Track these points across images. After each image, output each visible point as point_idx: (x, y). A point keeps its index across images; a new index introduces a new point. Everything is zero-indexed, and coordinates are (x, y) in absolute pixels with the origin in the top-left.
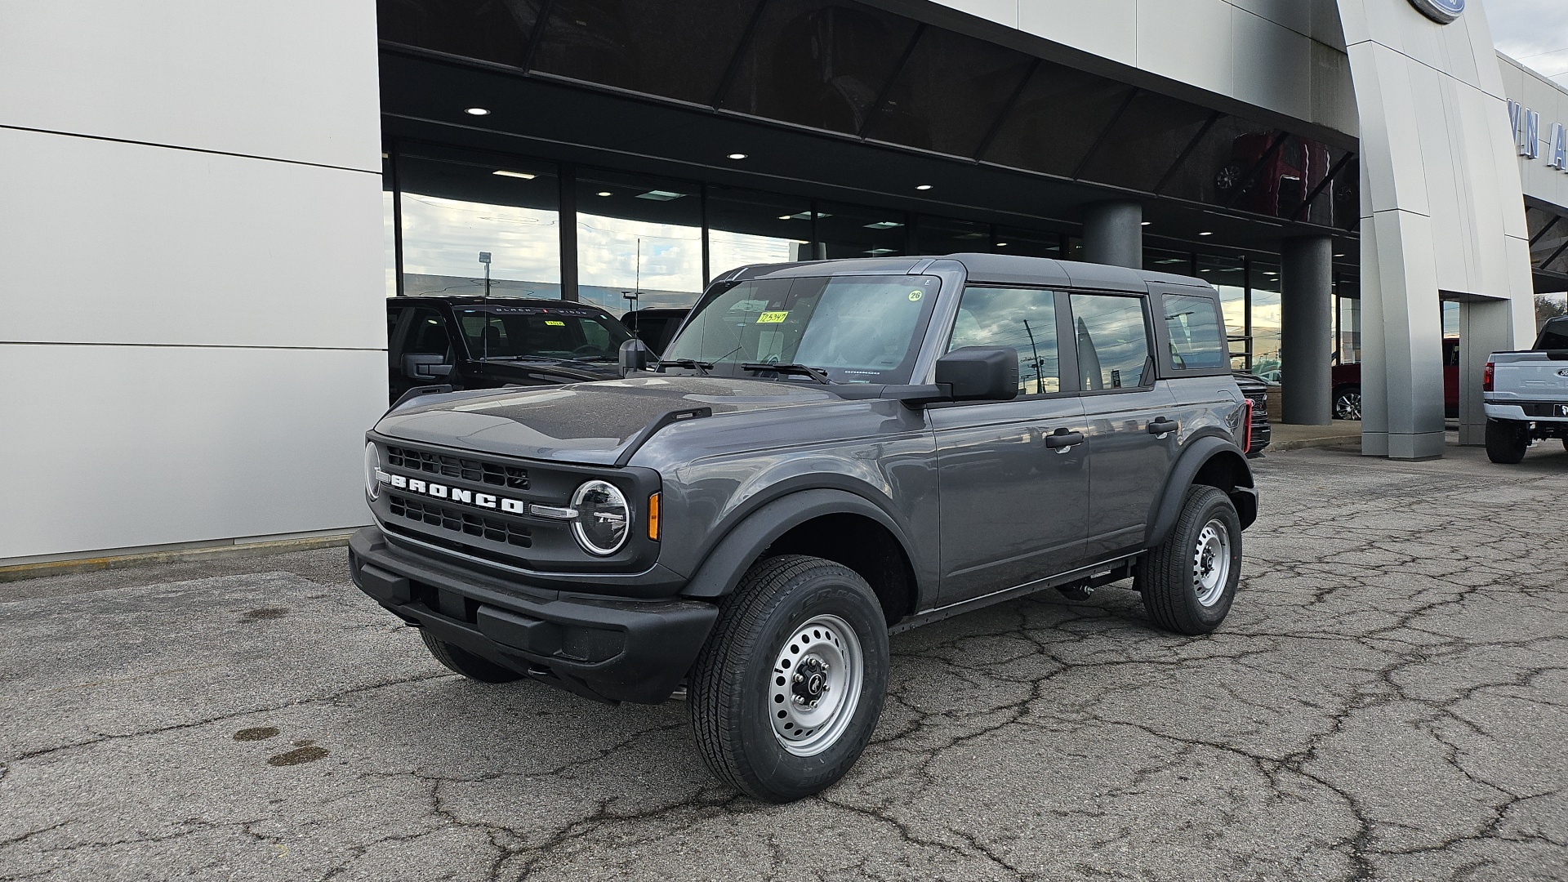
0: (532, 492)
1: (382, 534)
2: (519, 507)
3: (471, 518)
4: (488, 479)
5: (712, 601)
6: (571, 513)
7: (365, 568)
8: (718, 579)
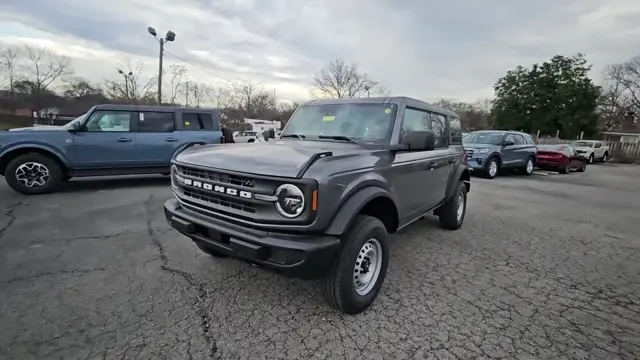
0: (255, 189)
2: (249, 195)
3: (224, 199)
4: (232, 182)
5: (337, 236)
6: (275, 198)
7: (173, 218)
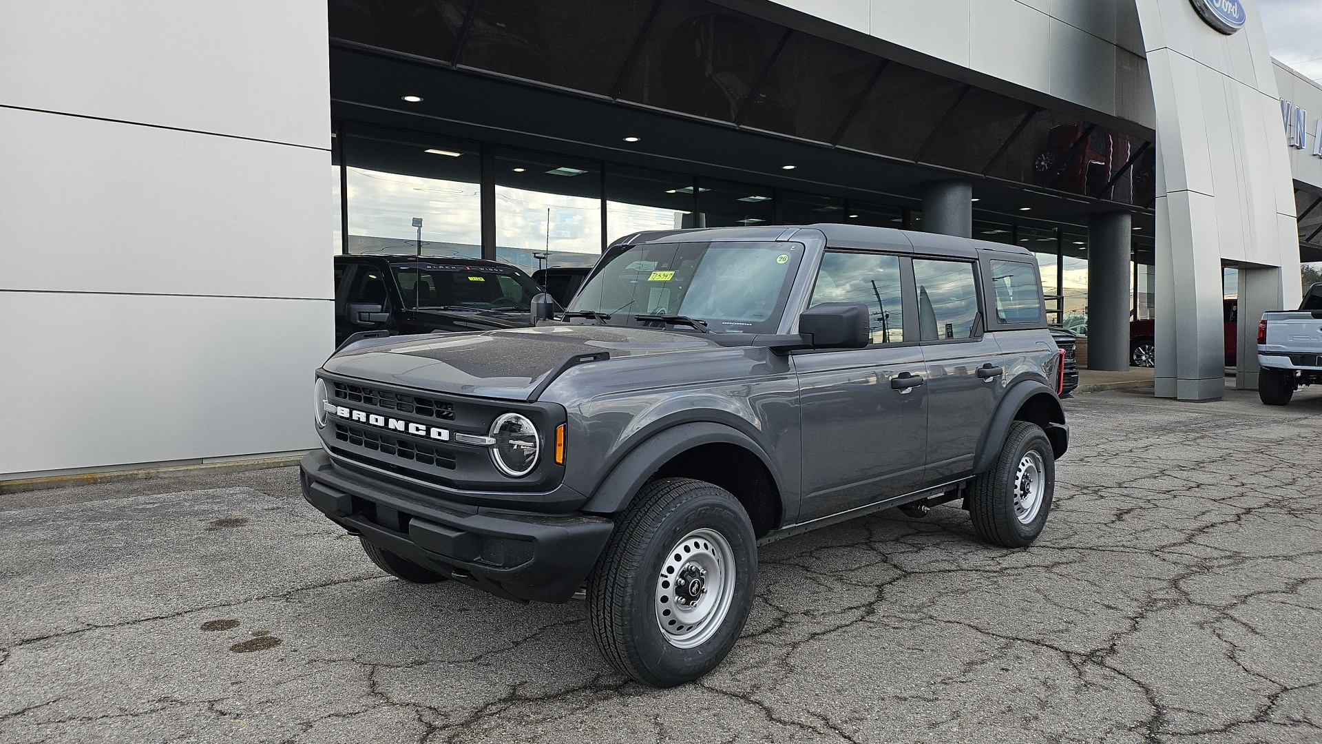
1: (328, 457)
2: (445, 435)
8: (613, 498)
